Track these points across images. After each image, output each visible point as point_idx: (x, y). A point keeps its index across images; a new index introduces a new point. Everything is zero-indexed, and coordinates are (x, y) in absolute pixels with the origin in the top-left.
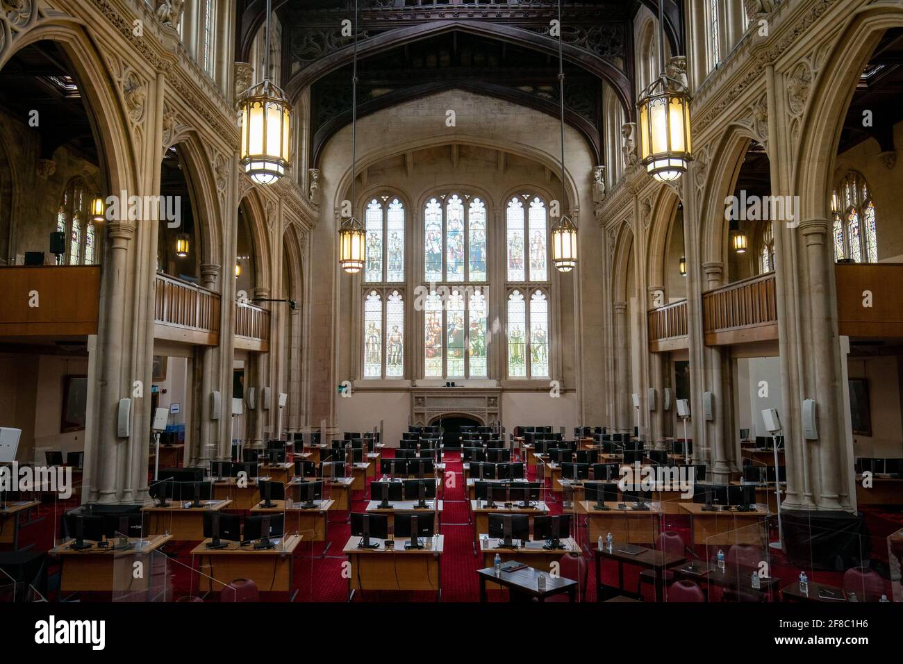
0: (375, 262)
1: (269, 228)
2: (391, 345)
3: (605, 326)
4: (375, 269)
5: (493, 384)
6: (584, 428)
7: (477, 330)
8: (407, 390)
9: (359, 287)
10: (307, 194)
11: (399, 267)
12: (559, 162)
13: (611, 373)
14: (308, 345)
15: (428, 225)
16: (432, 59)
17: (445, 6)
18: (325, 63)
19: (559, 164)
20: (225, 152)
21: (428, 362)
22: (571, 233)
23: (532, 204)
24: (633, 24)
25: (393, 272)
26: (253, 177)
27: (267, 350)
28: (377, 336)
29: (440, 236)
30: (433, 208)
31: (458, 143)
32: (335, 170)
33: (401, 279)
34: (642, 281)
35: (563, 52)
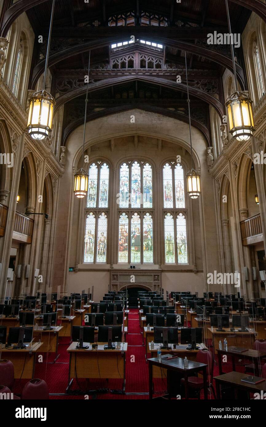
0: (93, 197)
1: (37, 174)
2: (100, 244)
3: (217, 233)
4: (93, 200)
5: (156, 267)
6: (209, 293)
7: (148, 235)
8: (108, 270)
9: (84, 210)
10: (58, 159)
11: (106, 200)
12: (190, 145)
13: (223, 260)
14: (53, 242)
15: (122, 177)
16: (125, 95)
17: (132, 69)
18: (72, 94)
19: (189, 146)
20: (18, 132)
21: (120, 254)
22: (196, 178)
23: (176, 167)
24: (222, 79)
25: (102, 202)
26: (32, 135)
27: (30, 242)
28: (92, 238)
29: (128, 183)
30: (124, 168)
31: (138, 135)
32: (74, 147)
33: (106, 206)
34: (236, 205)
35: (189, 90)
